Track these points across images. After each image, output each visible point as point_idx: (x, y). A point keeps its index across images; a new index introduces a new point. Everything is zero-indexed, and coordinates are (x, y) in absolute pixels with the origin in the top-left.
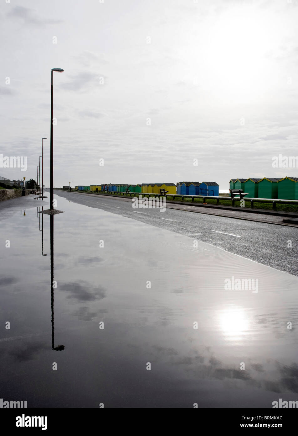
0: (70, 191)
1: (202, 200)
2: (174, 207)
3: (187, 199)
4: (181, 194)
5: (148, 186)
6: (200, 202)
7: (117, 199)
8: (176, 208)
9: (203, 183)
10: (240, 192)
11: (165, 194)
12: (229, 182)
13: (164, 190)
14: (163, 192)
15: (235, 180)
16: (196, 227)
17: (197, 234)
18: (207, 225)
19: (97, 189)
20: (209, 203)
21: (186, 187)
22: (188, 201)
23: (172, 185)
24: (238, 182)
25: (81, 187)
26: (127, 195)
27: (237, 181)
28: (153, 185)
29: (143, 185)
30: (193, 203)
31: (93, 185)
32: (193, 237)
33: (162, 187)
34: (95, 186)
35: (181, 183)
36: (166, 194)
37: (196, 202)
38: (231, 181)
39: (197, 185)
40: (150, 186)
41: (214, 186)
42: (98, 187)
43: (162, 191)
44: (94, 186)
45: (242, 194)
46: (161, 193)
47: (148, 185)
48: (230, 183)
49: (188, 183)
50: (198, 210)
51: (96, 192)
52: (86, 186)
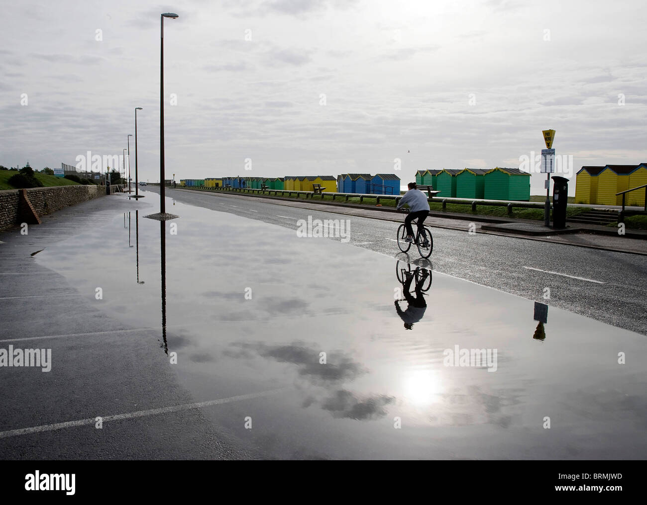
0: (175, 188)
1: (374, 200)
2: (334, 211)
3: (354, 199)
4: (344, 192)
5: (294, 181)
6: (371, 203)
7: (249, 199)
8: (337, 211)
9: (377, 175)
10: (428, 189)
11: (320, 192)
12: (415, 174)
13: (319, 186)
14: (318, 189)
15: (424, 171)
16: (364, 234)
17: (366, 243)
18: (380, 233)
19: (217, 185)
20: (384, 205)
21: (352, 182)
22: (355, 202)
23: (331, 178)
24: (427, 174)
25: (190, 182)
26: (264, 193)
27: (427, 172)
28: (302, 179)
29: (287, 178)
30: (362, 204)
31: (209, 179)
32: (361, 246)
33: (316, 182)
34: (213, 179)
35: (344, 176)
36: (323, 192)
37: (366, 203)
38: (418, 172)
39: (368, 179)
40: (297, 180)
41: (392, 180)
42: (217, 182)
43: (316, 188)
44: (211, 180)
45: (432, 192)
46: (315, 190)
47: (295, 178)
48: (416, 176)
49: (354, 176)
50: (368, 215)
51: (215, 188)
52: (198, 180)
